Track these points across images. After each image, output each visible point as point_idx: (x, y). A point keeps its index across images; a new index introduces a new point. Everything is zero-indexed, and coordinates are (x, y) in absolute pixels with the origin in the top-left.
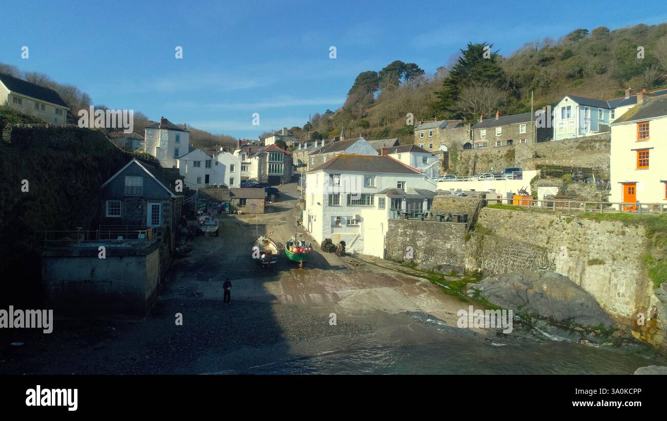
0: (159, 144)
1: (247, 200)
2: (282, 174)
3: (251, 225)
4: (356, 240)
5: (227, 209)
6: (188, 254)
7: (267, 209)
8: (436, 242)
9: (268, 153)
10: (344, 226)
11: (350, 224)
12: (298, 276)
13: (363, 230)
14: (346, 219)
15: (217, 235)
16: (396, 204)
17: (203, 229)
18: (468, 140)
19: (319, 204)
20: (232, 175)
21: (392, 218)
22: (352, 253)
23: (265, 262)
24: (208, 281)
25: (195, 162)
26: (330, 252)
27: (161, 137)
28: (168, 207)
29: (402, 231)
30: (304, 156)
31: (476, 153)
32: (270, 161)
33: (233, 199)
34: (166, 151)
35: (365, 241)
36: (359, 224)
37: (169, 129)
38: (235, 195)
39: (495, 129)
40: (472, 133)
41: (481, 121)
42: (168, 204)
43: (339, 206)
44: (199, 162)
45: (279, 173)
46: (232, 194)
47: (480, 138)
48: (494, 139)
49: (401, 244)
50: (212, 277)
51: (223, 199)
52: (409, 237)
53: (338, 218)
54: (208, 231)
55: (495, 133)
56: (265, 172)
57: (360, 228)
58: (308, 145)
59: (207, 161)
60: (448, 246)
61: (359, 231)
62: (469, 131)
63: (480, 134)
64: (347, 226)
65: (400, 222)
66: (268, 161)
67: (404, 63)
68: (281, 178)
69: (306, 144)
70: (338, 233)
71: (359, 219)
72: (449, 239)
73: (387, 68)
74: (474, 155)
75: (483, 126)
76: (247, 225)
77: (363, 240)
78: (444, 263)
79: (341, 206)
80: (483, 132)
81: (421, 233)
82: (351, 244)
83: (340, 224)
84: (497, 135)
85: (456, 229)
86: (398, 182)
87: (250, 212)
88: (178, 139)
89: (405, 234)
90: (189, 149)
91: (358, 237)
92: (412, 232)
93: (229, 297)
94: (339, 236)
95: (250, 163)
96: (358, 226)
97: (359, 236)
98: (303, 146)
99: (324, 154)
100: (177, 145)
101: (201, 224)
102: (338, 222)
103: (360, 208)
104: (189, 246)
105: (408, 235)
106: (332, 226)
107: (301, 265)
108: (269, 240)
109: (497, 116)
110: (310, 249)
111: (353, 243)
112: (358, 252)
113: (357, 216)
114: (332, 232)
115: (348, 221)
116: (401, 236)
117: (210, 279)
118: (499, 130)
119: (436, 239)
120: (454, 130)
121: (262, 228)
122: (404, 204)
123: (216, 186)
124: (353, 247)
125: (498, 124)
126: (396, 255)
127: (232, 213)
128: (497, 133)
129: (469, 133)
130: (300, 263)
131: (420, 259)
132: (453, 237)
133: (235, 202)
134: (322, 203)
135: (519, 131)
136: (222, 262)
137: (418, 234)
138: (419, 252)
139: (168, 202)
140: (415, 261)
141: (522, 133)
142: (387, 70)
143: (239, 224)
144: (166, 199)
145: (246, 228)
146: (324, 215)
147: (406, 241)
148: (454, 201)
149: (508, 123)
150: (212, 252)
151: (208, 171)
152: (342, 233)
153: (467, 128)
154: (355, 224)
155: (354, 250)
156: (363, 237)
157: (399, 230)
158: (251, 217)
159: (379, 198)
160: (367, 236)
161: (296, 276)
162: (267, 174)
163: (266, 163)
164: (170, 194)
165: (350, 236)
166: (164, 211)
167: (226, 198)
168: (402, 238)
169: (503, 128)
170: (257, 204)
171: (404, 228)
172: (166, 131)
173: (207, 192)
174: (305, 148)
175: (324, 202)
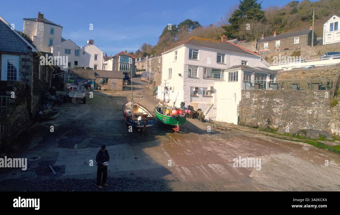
0: (36, 34)
1: (109, 79)
2: (129, 71)
3: (114, 97)
4: (210, 109)
5: (92, 86)
6: (52, 117)
7: (124, 88)
8: (295, 109)
9: (120, 56)
10: (201, 96)
11: (205, 95)
12: (178, 140)
13: (216, 100)
14: (202, 89)
15: (84, 103)
16: (247, 77)
17: (71, 95)
18: (255, 50)
19: (180, 75)
20: (96, 62)
21: (244, 89)
22: (208, 120)
23: (141, 125)
24: (73, 148)
25: (66, 50)
26: (193, 118)
27: (38, 28)
28: (28, 64)
29: (256, 99)
30: (139, 65)
31: (266, 56)
32: (121, 62)
33: (98, 79)
34: (41, 40)
35: (217, 110)
36: (213, 95)
37: (45, 23)
38: (99, 75)
39: (275, 42)
40: (258, 45)
41: (263, 38)
42: (29, 60)
43: (197, 78)
44: (70, 51)
45: (126, 70)
46: (96, 74)
47: (264, 49)
48: (275, 48)
49: (255, 112)
50: (78, 143)
51: (89, 77)
52: (264, 105)
53: (197, 88)
54: (75, 97)
55: (275, 44)
56: (117, 69)
57: (213, 99)
58: (142, 59)
59: (76, 50)
60: (310, 112)
61: (212, 101)
62: (256, 44)
63: (263, 46)
64: (203, 96)
65: (255, 91)
66: (119, 62)
67: (192, 21)
68: (128, 74)
69: (140, 58)
70: (195, 102)
71: (212, 91)
72: (310, 105)
73: (183, 23)
74: (265, 57)
75: (265, 41)
76: (111, 97)
77: (216, 109)
78: (305, 128)
79: (198, 78)
80: (266, 45)
81: (278, 101)
82: (206, 112)
83: (197, 94)
84: (276, 46)
85: (320, 96)
86: (242, 61)
87: (111, 89)
88: (52, 32)
89: (260, 102)
90: (62, 40)
91: (211, 106)
92: (268, 100)
93: (106, 174)
94: (197, 104)
95: (106, 64)
96: (212, 97)
97: (213, 105)
98: (138, 60)
99: (159, 57)
100: (52, 36)
101: (68, 89)
102: (196, 92)
103: (214, 81)
104: (55, 110)
105: (263, 103)
106: (191, 96)
107: (177, 129)
108: (138, 105)
109: (275, 34)
110: (189, 111)
111: (208, 111)
112: (212, 119)
113: (212, 88)
114: (191, 101)
115: (204, 92)
116: (255, 104)
117: (76, 145)
118: (278, 43)
119: (294, 105)
120: (244, 44)
121: (124, 99)
122: (253, 77)
123: (83, 68)
124: (208, 114)
125: (277, 39)
126: (250, 121)
127: (97, 89)
128: (276, 45)
129: (255, 46)
130: (175, 127)
131: (277, 124)
132: (316, 103)
133: (99, 81)
134: (182, 75)
135: (293, 42)
136: (90, 126)
137: (275, 102)
138: (275, 119)
139: (28, 57)
140: (271, 126)
141: (296, 43)
142: (182, 24)
143: (104, 96)
144: (25, 54)
145: (110, 99)
146: (185, 86)
147: (261, 108)
148: (304, 73)
149: (286, 37)
150: (79, 116)
151: (77, 59)
152: (199, 103)
153: (255, 43)
154: (209, 95)
155: (209, 118)
156: (216, 106)
157: (253, 99)
158: (112, 92)
159: (229, 73)
160: (219, 106)
161: (177, 141)
162: (119, 70)
163: (118, 63)
164: (31, 49)
165: (206, 105)
166: (24, 67)
167: (92, 77)
168: (256, 106)
169: (281, 41)
170: (117, 83)
171: (258, 97)
172: (42, 24)
173: (75, 71)
174: (140, 60)
175: (184, 74)
